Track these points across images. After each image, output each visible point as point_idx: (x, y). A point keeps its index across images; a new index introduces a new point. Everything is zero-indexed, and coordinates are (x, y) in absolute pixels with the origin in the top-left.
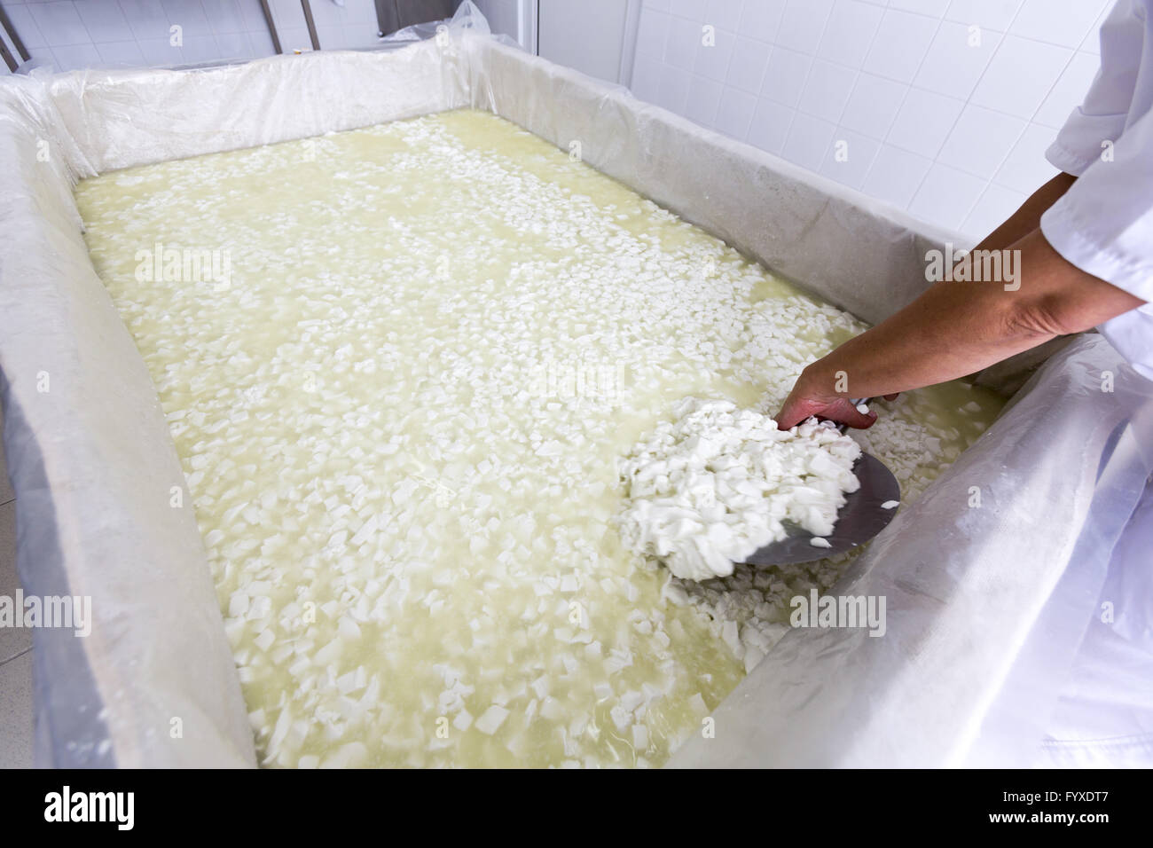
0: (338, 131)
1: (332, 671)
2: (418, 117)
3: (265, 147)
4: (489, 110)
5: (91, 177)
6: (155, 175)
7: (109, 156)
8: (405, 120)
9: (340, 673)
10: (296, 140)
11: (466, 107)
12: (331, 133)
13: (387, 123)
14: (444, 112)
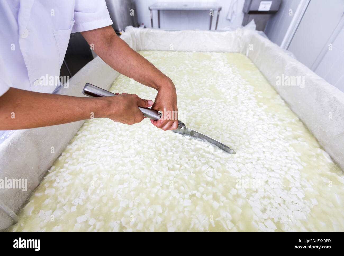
0: (197, 51)
1: (68, 172)
2: (221, 52)
3: (177, 52)
4: (246, 54)
5: (141, 50)
6: (151, 52)
7: (146, 47)
8: (217, 52)
9: (68, 174)
10: (185, 51)
11: (239, 52)
12: (194, 52)
13: (211, 52)
14: (231, 52)
